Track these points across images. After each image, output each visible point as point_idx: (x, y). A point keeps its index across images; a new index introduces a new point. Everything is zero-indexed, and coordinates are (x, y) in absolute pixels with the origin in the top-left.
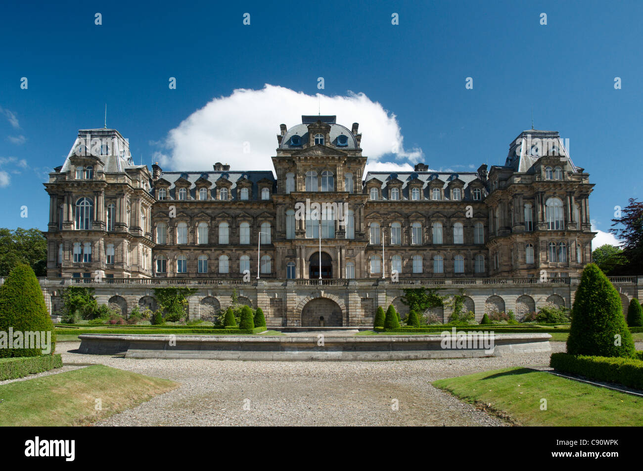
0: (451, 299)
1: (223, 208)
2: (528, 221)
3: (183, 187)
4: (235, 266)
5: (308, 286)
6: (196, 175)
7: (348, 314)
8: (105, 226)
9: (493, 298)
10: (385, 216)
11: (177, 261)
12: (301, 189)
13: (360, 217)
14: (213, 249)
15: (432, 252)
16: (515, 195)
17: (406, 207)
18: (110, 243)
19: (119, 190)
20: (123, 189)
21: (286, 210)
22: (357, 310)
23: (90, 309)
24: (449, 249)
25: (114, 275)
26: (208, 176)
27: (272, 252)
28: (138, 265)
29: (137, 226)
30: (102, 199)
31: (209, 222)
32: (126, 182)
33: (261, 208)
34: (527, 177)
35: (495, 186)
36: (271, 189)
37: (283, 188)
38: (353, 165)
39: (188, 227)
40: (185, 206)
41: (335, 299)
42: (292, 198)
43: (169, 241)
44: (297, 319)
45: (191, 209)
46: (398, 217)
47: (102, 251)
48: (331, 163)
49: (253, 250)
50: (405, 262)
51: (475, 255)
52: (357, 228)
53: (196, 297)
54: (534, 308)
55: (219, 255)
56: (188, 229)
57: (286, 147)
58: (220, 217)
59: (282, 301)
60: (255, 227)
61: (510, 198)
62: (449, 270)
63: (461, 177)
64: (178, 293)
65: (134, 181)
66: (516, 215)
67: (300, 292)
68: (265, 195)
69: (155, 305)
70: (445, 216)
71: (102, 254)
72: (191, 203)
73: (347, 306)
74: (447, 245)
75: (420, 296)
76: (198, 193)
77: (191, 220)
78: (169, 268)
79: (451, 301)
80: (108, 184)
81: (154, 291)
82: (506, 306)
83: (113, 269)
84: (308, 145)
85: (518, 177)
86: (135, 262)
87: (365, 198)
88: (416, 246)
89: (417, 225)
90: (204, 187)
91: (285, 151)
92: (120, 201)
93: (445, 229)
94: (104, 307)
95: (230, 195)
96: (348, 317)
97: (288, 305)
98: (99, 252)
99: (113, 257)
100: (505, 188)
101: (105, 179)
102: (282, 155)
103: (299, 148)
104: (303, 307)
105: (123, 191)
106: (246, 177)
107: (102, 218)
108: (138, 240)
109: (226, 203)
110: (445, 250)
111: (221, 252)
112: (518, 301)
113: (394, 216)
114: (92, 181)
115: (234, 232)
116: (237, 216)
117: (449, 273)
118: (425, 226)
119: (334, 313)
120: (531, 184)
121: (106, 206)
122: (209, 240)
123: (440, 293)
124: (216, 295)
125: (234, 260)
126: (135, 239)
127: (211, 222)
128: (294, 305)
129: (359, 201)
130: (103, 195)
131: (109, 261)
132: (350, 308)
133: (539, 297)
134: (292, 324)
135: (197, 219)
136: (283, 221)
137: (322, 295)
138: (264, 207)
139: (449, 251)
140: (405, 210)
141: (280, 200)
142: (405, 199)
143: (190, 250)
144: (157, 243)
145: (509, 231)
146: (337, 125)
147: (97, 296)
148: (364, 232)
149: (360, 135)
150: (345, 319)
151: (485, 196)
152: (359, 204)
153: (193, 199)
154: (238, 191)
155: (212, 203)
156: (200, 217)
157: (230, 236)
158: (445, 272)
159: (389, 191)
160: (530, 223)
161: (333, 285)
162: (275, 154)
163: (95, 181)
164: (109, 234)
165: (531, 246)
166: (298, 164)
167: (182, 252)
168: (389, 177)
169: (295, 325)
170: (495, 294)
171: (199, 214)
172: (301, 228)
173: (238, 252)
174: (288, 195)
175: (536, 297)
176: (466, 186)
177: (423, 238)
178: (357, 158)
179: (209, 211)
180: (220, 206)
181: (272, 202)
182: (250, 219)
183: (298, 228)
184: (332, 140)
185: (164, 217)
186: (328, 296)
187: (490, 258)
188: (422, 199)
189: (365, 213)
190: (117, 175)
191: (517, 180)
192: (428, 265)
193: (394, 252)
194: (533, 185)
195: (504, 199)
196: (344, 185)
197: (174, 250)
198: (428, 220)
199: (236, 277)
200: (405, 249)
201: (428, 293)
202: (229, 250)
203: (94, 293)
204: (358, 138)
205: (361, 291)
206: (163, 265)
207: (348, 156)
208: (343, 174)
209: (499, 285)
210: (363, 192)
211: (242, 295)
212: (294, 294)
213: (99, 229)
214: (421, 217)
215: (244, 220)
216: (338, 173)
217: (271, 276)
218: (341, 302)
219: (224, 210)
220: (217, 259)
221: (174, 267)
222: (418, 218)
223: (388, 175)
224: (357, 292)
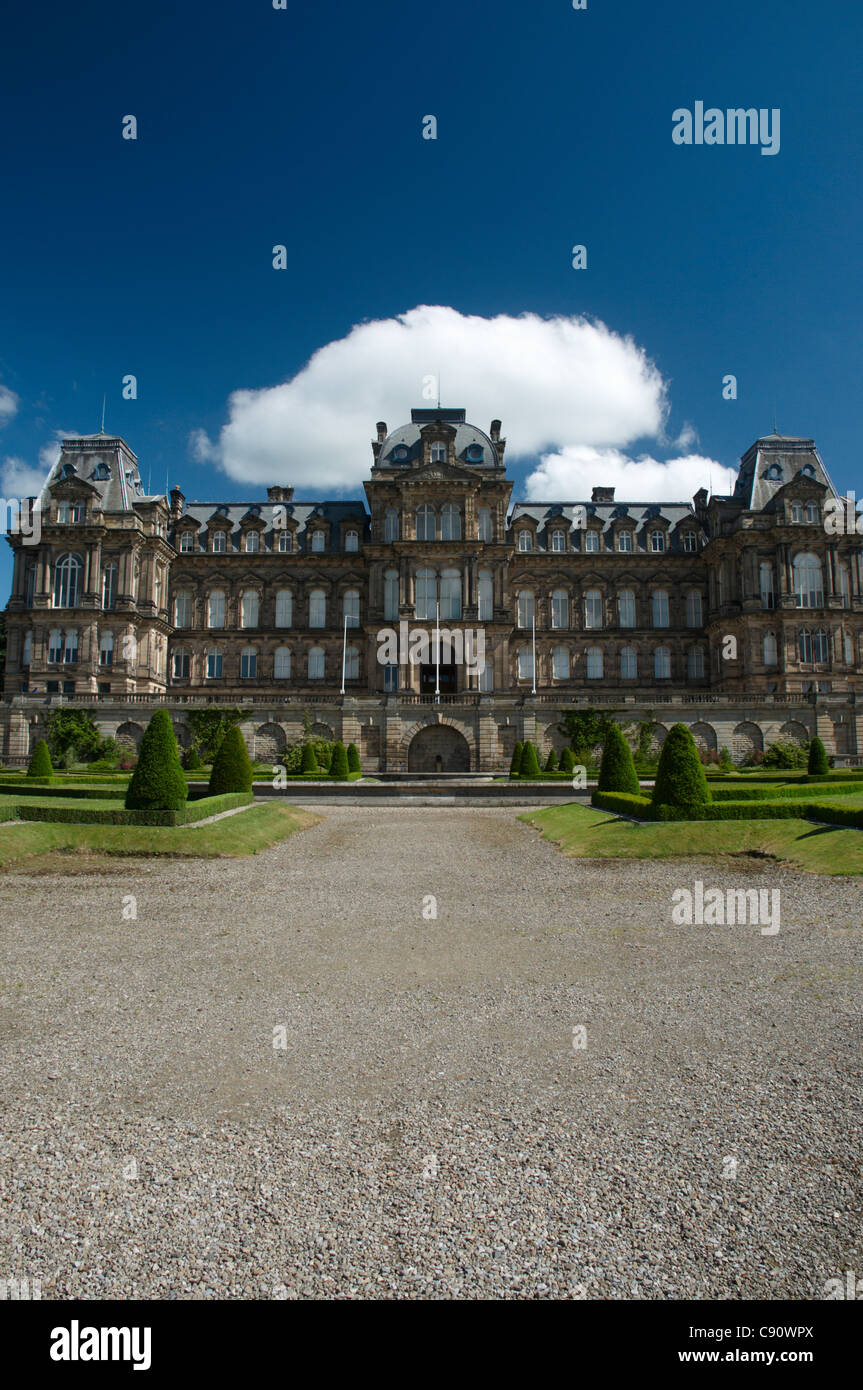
0: (634, 727)
1: (284, 566)
2: (767, 591)
3: (220, 530)
4: (300, 665)
5: (420, 706)
6: (240, 509)
7: (478, 751)
8: (101, 600)
9: (699, 726)
10: (542, 579)
11: (207, 658)
12: (410, 536)
13: (502, 581)
14: (266, 636)
15: (618, 641)
16: (745, 547)
17: (577, 564)
18: (108, 629)
19: (125, 540)
20: (132, 539)
21: (384, 571)
22: (493, 746)
23: (90, 745)
24: (646, 636)
25: (112, 684)
26: (260, 511)
27: (361, 642)
28: (147, 667)
29: (148, 599)
30: (97, 555)
31: (260, 590)
32: (136, 527)
33: (344, 565)
34: (764, 517)
35: (717, 531)
36: (361, 532)
37: (381, 534)
38: (492, 494)
39: (227, 598)
40: (223, 563)
41: (459, 726)
42: (394, 551)
43: (194, 623)
44: (401, 759)
45: (232, 568)
46: (564, 580)
47: (94, 644)
48: (456, 492)
49: (330, 638)
50: (574, 659)
51: (688, 646)
52: (498, 602)
53: (249, 723)
54: (762, 743)
55: (275, 647)
56: (226, 602)
57: (386, 464)
58: (279, 581)
59: (379, 730)
60: (335, 598)
61: (739, 552)
62: (646, 673)
63: (664, 513)
64: (223, 717)
65: (147, 524)
66: (747, 581)
67: (406, 715)
68: (352, 543)
69: (188, 737)
70: (639, 580)
71: (95, 649)
72: (234, 557)
73: (477, 738)
74: (642, 629)
75: (587, 723)
76: (244, 541)
77: (232, 587)
78: (194, 671)
79: (633, 731)
80: (109, 530)
81: (187, 715)
82: (718, 740)
83: (110, 673)
84: (421, 462)
85: (748, 518)
86: (144, 661)
87: (510, 550)
88: (592, 632)
89: (593, 595)
90: (254, 529)
91: (384, 471)
92: (126, 558)
93: (639, 601)
94: (110, 740)
95: (295, 542)
96: (478, 757)
97: (388, 737)
98: (91, 646)
99: (111, 653)
100: (731, 534)
101: (102, 523)
102: (380, 478)
103: (406, 467)
104: (410, 740)
105: (130, 541)
106: (321, 512)
107: (96, 590)
108: (151, 623)
109: (290, 557)
110: (640, 639)
111: (278, 641)
112: (737, 731)
113: (556, 579)
114: (85, 527)
115: (301, 607)
116: (307, 579)
117: (647, 678)
118: (607, 597)
119: (458, 750)
120: (770, 529)
121: (102, 567)
122: (260, 620)
123: (618, 717)
124: (280, 721)
125: (299, 656)
126: (145, 622)
127: (264, 591)
128: (398, 737)
129: (500, 555)
130: (99, 548)
131: (103, 661)
132: (481, 741)
133: (768, 726)
134: (394, 769)
135: (242, 584)
136: (380, 591)
137: (440, 721)
138: (349, 564)
139: (645, 640)
140: (575, 569)
141: (376, 554)
142: (576, 550)
143: (228, 638)
144: (176, 626)
145: (739, 608)
146: (467, 424)
147: (100, 722)
148: (507, 609)
149: (503, 443)
150: (473, 759)
151: (704, 544)
152: (500, 561)
153: (235, 550)
154: (309, 536)
155: (266, 557)
156: (247, 581)
157: (294, 614)
158: (640, 677)
159: (549, 536)
160: (770, 594)
161: (456, 704)
162: (368, 477)
163: (88, 527)
164: (106, 614)
165: (772, 634)
166: (404, 493)
167: (215, 642)
168: (549, 511)
169: (399, 769)
170: (701, 720)
171: (245, 575)
172: (408, 601)
173: (306, 642)
174: (387, 546)
175: (764, 726)
176: (672, 527)
177: (604, 618)
178: (497, 483)
179: (261, 571)
180: (279, 563)
181: (363, 556)
182: (327, 584)
183: (404, 602)
184: (458, 453)
185: (190, 581)
186: (448, 722)
187: (711, 653)
188: (602, 550)
189: (509, 573)
190: (121, 515)
191: (748, 523)
192: (611, 665)
193: (557, 641)
194: (772, 531)
195: (728, 554)
196: (477, 528)
197: (202, 639)
198: (611, 586)
199: (301, 684)
200: (575, 637)
201: (599, 717)
202: (291, 638)
203: (96, 719)
204: (500, 446)
205: (498, 713)
206: (184, 665)
207: (484, 479)
208: (476, 509)
209: (707, 705)
210: (507, 540)
211: (319, 720)
212: (398, 718)
213: (90, 607)
214: (600, 582)
215: (317, 587)
216: (467, 509)
217: (358, 683)
218: (467, 732)
219: (285, 569)
220: (272, 654)
221: (203, 668)
222: (595, 582)
223: (548, 509)
224: (492, 716)
